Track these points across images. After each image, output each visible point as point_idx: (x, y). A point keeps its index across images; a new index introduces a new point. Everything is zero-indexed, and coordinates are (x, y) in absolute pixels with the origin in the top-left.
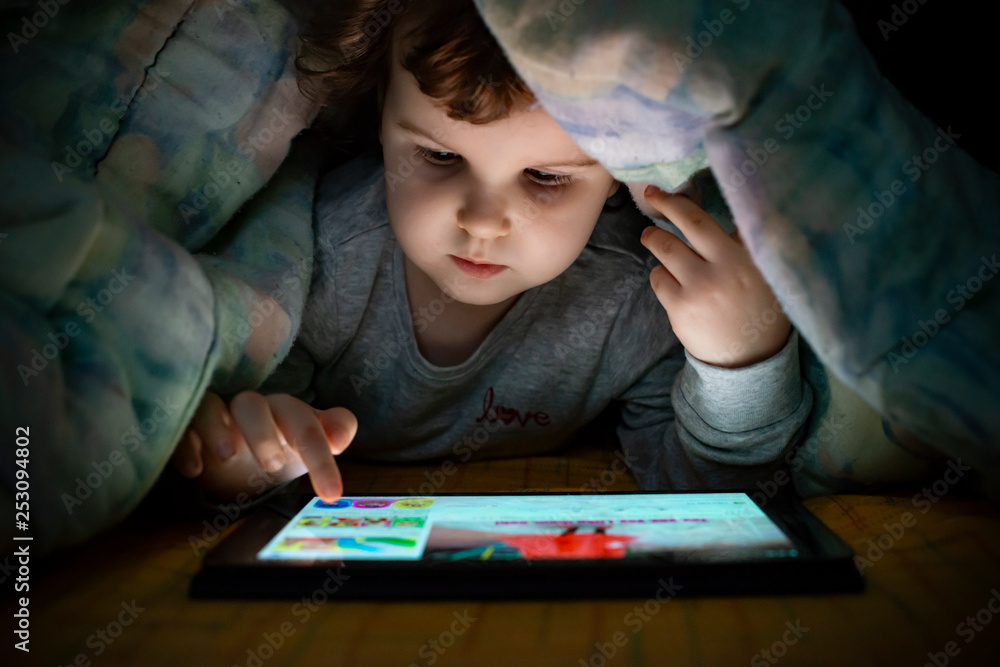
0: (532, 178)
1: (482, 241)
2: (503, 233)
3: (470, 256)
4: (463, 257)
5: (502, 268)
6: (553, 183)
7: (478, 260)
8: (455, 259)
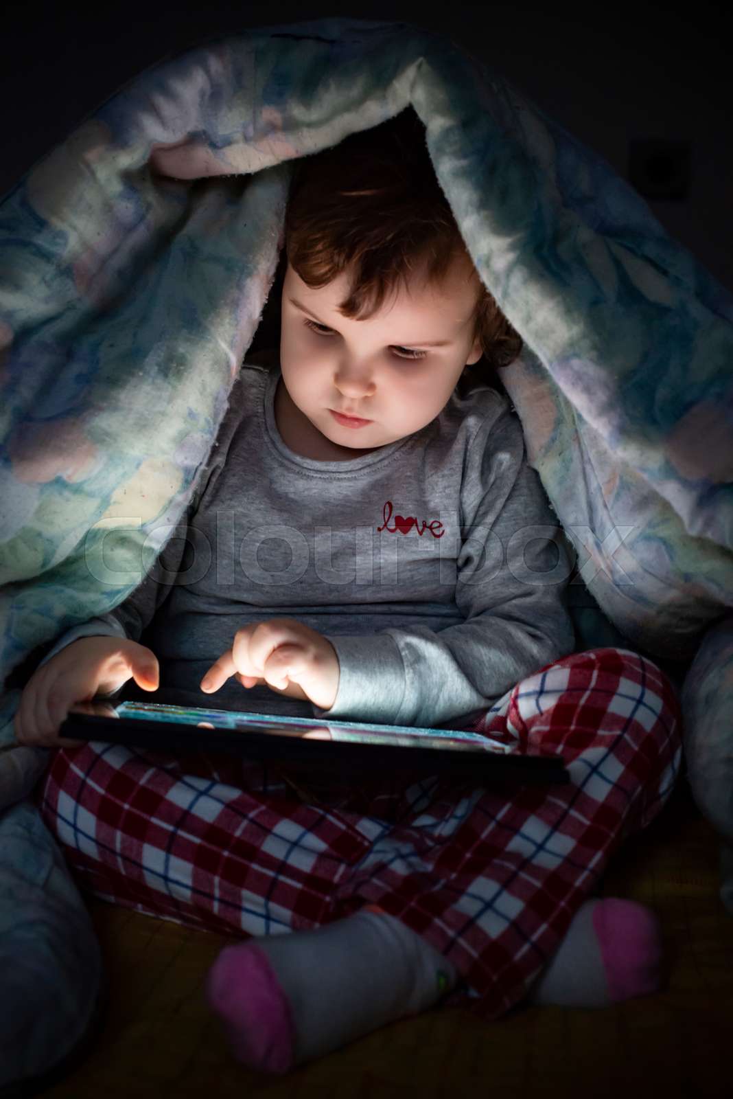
0: (396, 352)
1: (352, 400)
2: (369, 394)
3: (343, 411)
4: (338, 410)
5: (368, 422)
6: (411, 357)
7: (349, 414)
8: (332, 412)
